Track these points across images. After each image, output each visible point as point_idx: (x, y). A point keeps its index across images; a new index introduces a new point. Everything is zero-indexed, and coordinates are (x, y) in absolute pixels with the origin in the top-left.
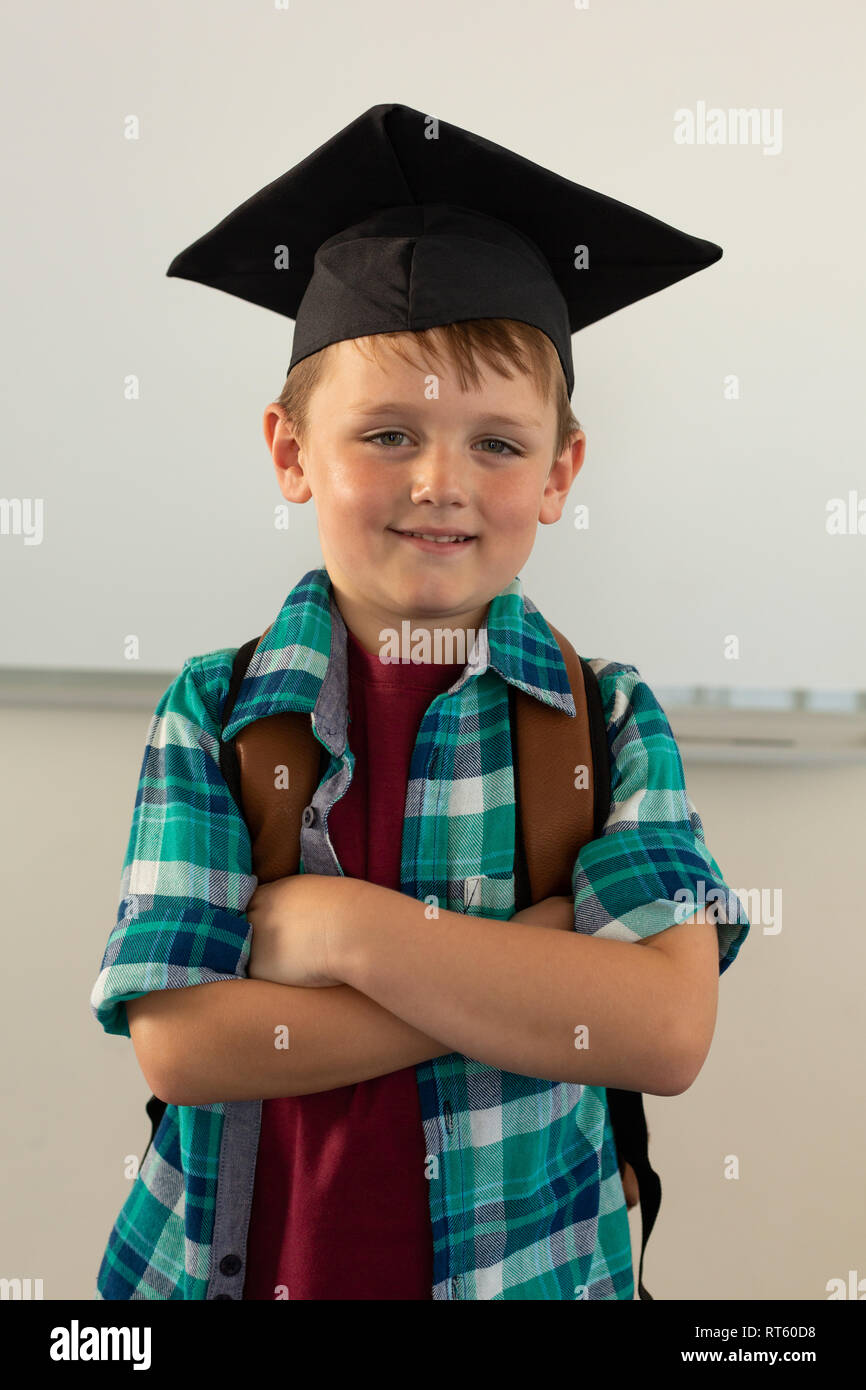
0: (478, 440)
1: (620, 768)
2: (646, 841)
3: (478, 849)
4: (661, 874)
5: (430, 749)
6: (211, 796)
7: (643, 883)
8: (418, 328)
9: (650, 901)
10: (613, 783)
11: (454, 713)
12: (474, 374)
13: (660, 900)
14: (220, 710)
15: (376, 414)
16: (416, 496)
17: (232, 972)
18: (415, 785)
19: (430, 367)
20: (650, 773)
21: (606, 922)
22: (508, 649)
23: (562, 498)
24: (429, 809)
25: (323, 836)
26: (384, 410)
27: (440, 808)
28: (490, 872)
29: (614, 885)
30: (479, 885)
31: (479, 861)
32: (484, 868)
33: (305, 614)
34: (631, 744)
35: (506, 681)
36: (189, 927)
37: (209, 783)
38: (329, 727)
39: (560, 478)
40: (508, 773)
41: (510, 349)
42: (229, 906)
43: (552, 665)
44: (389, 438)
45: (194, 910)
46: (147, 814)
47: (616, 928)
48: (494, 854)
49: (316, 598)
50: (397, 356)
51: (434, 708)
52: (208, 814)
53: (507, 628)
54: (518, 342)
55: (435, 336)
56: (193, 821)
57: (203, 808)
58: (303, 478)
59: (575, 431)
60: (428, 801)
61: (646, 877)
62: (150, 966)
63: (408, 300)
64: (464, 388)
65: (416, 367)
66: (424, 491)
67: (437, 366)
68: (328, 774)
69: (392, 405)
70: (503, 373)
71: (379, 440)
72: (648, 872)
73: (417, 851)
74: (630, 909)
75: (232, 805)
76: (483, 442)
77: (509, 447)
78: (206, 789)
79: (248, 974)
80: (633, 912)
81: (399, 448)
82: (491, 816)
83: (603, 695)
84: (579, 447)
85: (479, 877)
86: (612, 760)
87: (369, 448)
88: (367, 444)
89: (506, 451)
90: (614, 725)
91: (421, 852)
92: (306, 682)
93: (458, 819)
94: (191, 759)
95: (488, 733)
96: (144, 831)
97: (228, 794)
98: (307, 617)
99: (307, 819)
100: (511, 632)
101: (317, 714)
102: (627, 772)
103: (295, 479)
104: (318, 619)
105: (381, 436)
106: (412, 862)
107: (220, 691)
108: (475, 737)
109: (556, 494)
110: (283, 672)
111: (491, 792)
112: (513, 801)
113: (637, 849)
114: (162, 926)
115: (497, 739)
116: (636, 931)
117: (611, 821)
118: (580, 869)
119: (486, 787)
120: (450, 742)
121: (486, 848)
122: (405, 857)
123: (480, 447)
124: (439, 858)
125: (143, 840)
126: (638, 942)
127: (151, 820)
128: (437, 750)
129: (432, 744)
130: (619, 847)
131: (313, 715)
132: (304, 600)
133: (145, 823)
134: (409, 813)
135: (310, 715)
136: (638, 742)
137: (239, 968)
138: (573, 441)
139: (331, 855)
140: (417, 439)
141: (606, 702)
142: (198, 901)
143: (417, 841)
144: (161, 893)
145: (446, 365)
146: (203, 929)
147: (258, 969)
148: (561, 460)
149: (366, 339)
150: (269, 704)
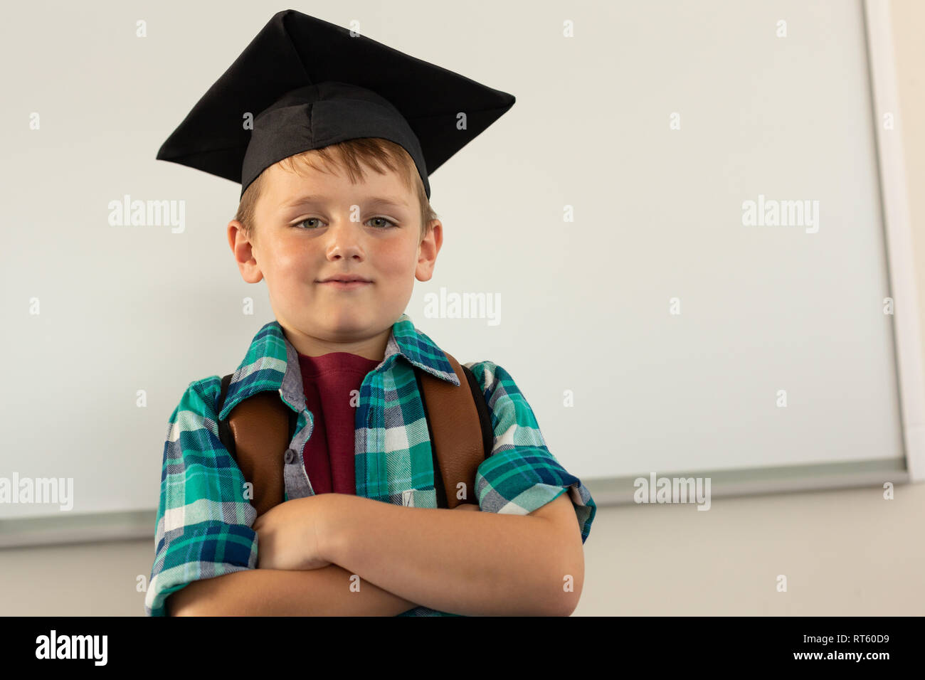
0: (368, 218)
1: (497, 414)
2: (522, 454)
3: (409, 472)
4: (537, 470)
5: (368, 408)
6: (217, 458)
7: (525, 476)
8: (320, 147)
9: (532, 486)
10: (493, 425)
11: (380, 387)
12: (359, 172)
13: (538, 484)
14: (215, 405)
15: (298, 205)
16: (330, 254)
17: (246, 565)
18: (360, 432)
19: (330, 171)
20: (517, 415)
21: (503, 504)
22: (410, 347)
23: (432, 266)
24: (371, 448)
25: (301, 468)
26: (304, 202)
27: (379, 448)
28: (418, 487)
29: (506, 480)
30: (412, 497)
31: (410, 480)
32: (414, 484)
33: (267, 341)
34: (501, 398)
35: (412, 364)
36: (212, 537)
37: (215, 449)
38: (292, 397)
39: (428, 252)
40: (423, 422)
41: (380, 155)
42: (239, 523)
43: (439, 358)
44: (309, 223)
45: (214, 527)
46: (171, 482)
47: (511, 507)
48: (420, 475)
49: (273, 332)
50: (307, 166)
51: (367, 380)
52: (216, 469)
53: (407, 335)
54: (386, 151)
55: (332, 151)
56: (206, 474)
57: (212, 466)
58: (255, 266)
59: (434, 220)
60: (369, 443)
61: (527, 472)
62: (187, 565)
63: (311, 132)
64: (353, 181)
65: (321, 171)
66: (334, 250)
67: (334, 170)
68: (297, 431)
69: (309, 198)
70: (379, 171)
71: (302, 226)
72: (528, 469)
73: (366, 477)
74: (519, 493)
75: (232, 460)
76: (372, 219)
77: (390, 222)
78: (212, 454)
79: (257, 566)
80: (522, 494)
81: (316, 229)
82: (414, 450)
83: (476, 375)
84: (438, 230)
85: (412, 490)
86: (490, 411)
87: (296, 231)
88: (294, 228)
89: (387, 225)
90: (488, 390)
91: (368, 478)
92: (273, 374)
93: (392, 454)
94: (200, 438)
95: (405, 400)
96: (170, 492)
97: (228, 454)
98: (269, 343)
99: (288, 459)
100: (410, 338)
101: (283, 390)
102: (501, 415)
103: (251, 268)
104: (277, 343)
105: (304, 221)
106: (364, 485)
107: (214, 394)
108: (397, 403)
109: (427, 263)
110: (256, 372)
111: (412, 435)
112: (428, 439)
113: (517, 458)
114: (192, 540)
115: (412, 403)
116: (525, 508)
117: (496, 447)
118: (480, 477)
119: (408, 433)
120: (380, 404)
121: (414, 471)
122: (358, 481)
123: (369, 223)
124: (382, 480)
125: (170, 497)
126: (528, 514)
127: (174, 484)
128: (372, 409)
129: (368, 405)
130: (505, 458)
131: (280, 390)
132: (266, 334)
133: (171, 487)
134: (358, 451)
135: (278, 391)
136: (506, 396)
137: (251, 562)
138: (434, 226)
139: (306, 482)
140: (326, 220)
141: (479, 379)
142: (215, 522)
143: (366, 470)
144: (189, 524)
145: (340, 167)
146: (222, 537)
147: (265, 563)
148: (426, 239)
149: (287, 160)
150: (249, 390)
